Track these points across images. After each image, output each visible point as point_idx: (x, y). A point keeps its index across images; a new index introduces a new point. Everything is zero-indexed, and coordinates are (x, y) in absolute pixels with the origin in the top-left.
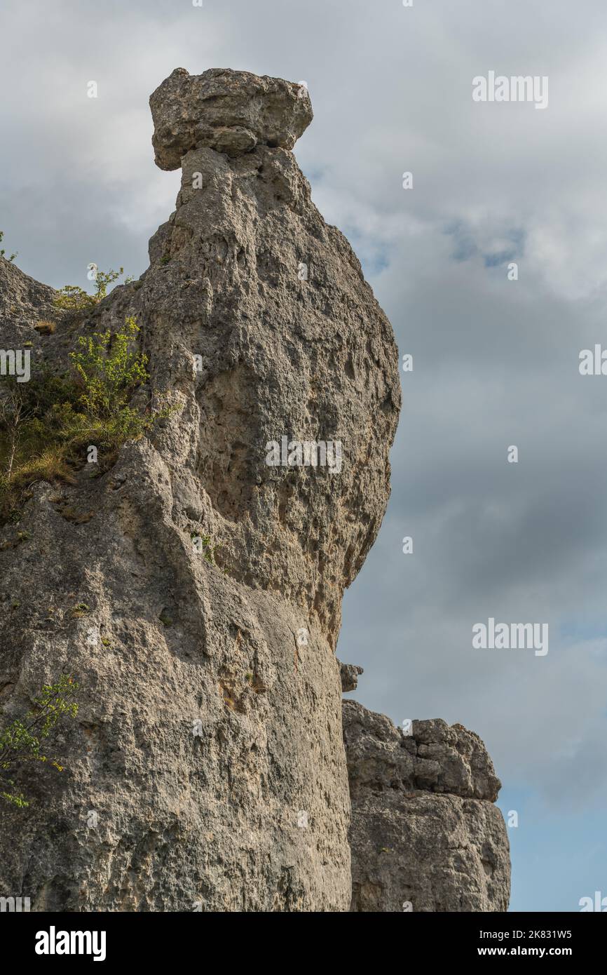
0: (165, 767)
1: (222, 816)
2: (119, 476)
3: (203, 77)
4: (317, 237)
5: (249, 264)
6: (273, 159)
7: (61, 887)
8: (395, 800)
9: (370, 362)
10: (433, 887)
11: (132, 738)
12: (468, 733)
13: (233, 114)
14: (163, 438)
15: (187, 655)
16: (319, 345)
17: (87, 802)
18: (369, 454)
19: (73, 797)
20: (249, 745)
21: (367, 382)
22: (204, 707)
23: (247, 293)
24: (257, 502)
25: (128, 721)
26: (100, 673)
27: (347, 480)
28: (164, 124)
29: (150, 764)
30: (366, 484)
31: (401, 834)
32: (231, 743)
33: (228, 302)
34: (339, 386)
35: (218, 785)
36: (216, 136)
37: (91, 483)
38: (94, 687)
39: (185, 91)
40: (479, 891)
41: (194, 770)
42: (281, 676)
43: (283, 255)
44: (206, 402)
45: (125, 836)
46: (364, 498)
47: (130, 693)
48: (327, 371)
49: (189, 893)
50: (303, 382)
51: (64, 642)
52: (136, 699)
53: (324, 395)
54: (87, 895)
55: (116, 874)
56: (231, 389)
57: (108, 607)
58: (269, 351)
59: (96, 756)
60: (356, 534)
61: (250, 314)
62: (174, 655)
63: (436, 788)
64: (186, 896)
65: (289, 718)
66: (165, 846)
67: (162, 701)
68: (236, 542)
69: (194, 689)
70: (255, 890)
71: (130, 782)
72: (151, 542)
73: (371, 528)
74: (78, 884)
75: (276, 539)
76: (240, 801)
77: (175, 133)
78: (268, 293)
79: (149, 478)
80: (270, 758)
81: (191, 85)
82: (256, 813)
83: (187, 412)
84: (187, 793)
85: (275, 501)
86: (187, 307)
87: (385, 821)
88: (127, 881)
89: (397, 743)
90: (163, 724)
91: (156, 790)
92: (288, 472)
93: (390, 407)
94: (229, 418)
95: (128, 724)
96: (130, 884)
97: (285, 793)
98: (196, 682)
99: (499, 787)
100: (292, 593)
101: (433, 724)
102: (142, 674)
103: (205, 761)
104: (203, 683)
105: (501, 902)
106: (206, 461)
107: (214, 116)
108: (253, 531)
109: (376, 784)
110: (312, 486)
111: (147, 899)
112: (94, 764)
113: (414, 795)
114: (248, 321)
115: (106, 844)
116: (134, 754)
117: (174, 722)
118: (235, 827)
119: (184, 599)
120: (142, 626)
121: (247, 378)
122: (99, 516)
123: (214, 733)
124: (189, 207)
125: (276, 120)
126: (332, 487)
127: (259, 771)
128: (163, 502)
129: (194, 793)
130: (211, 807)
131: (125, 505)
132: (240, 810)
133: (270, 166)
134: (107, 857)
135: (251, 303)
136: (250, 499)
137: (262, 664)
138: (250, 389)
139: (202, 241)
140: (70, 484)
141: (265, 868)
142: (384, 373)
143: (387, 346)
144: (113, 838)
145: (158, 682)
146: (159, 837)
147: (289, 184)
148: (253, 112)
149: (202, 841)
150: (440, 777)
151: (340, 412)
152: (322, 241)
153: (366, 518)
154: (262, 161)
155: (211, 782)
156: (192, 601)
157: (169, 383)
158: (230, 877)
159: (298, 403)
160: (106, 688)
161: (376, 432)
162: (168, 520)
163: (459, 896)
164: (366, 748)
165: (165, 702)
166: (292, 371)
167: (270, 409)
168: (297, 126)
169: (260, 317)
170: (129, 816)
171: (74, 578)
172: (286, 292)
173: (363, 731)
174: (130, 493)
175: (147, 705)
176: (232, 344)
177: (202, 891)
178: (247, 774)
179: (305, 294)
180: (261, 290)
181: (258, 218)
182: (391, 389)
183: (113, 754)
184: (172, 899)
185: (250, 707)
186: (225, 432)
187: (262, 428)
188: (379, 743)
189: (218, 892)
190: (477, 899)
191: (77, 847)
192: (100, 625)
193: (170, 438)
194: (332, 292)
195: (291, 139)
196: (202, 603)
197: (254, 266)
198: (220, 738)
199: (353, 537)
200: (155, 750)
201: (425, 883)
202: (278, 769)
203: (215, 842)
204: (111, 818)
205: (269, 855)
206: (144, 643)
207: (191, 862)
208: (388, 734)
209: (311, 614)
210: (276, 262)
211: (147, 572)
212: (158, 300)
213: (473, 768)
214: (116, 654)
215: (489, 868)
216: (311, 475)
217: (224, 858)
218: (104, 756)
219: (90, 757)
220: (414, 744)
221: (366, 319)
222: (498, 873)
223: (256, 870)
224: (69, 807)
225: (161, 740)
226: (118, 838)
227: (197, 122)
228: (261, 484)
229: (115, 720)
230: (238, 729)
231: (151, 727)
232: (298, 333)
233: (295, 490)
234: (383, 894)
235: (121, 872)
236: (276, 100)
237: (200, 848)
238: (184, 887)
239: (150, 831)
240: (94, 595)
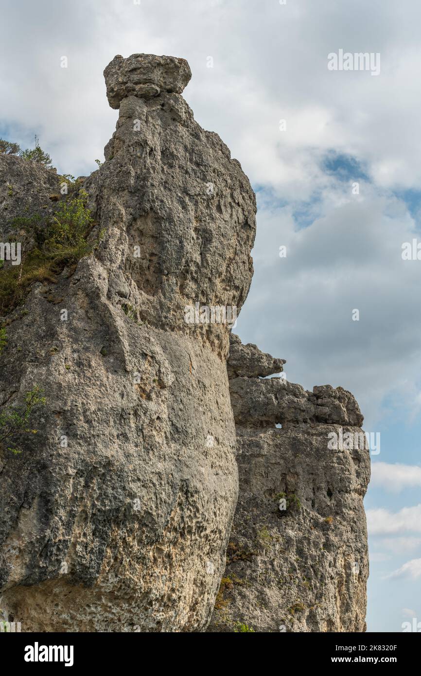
0: (101, 432)
1: (139, 456)
2: (77, 277)
3: (128, 59)
4: (198, 139)
5: (156, 157)
6: (169, 99)
7: (45, 497)
8: (305, 429)
9: (233, 204)
10: (325, 473)
11: (82, 418)
12: (345, 391)
13: (145, 77)
14: (105, 254)
15: (116, 371)
16: (199, 198)
17: (57, 453)
18: (236, 253)
19: (49, 451)
20: (155, 417)
21: (231, 215)
22: (124, 399)
23: (154, 172)
24: (165, 285)
25: (79, 409)
26: (64, 384)
27: (221, 268)
28: (110, 85)
29: (92, 432)
30: (234, 270)
31: (307, 446)
32: (143, 417)
33: (142, 178)
34: (213, 218)
35: (136, 440)
36: (137, 89)
37: (64, 281)
38: (60, 392)
39: (120, 67)
40: (350, 474)
41: (120, 433)
42: (178, 378)
43: (176, 150)
44: (133, 232)
45: (79, 470)
46: (234, 277)
47: (80, 394)
48: (205, 211)
49: (121, 497)
50: (189, 218)
51: (44, 368)
52: (84, 397)
53: (203, 224)
54: (59, 501)
55: (75, 489)
56: (147, 225)
57: (69, 348)
58: (168, 203)
59: (62, 429)
60: (231, 297)
61: (156, 183)
62: (108, 372)
63: (328, 421)
64: (119, 499)
65: (185, 400)
66: (104, 474)
67: (99, 397)
68: (154, 307)
69: (119, 389)
70: (164, 493)
71: (81, 441)
72: (95, 311)
73: (241, 293)
74: (53, 496)
75: (178, 304)
76: (151, 447)
77: (115, 90)
78: (167, 172)
79: (93, 277)
80: (171, 422)
81: (123, 64)
82: (161, 452)
83: (120, 239)
84: (116, 446)
85: (177, 283)
86: (120, 182)
87: (299, 441)
88: (83, 493)
89: (305, 399)
90: (99, 410)
91: (96, 445)
92: (183, 267)
93: (248, 227)
94: (147, 240)
95: (79, 411)
96: (84, 495)
97: (183, 440)
98: (120, 386)
99: (363, 419)
100: (190, 332)
101: (325, 388)
102: (88, 383)
103: (127, 427)
104: (124, 386)
105: (364, 479)
106: (135, 264)
107: (135, 79)
108: (163, 300)
109: (295, 421)
110: (199, 274)
111: (95, 501)
112: (61, 433)
113: (316, 425)
114: (154, 188)
115: (68, 474)
116: (82, 427)
117: (106, 408)
118: (148, 461)
119: (113, 341)
120: (89, 358)
121: (156, 218)
122: (66, 299)
123: (132, 412)
124: (123, 128)
125: (171, 78)
126: (212, 273)
127: (163, 430)
128: (100, 290)
129: (120, 445)
130: (131, 452)
131: (80, 292)
132: (151, 452)
133: (167, 103)
134: (69, 481)
135: (156, 178)
136: (161, 283)
137: (163, 373)
138: (158, 224)
139: (129, 146)
140: (53, 283)
141: (169, 481)
142: (243, 209)
143: (244, 194)
144: (72, 471)
145: (97, 387)
146: (100, 469)
147: (179, 112)
148: (157, 75)
149: (126, 470)
150: (329, 415)
151: (214, 232)
152: (200, 141)
153: (237, 288)
154: (164, 101)
155: (131, 439)
156: (117, 342)
157: (110, 225)
158: (146, 487)
159: (186, 229)
160: (67, 392)
161: (239, 241)
162: (104, 299)
163: (339, 477)
164: (288, 402)
165: (101, 398)
166: (183, 212)
167: (169, 234)
168: (183, 80)
169: (162, 185)
170: (81, 459)
171: (51, 334)
172: (178, 170)
173: (287, 394)
174: (82, 286)
175: (90, 400)
176: (145, 200)
177: (128, 496)
178: (155, 433)
179: (190, 170)
180: (163, 170)
181: (162, 131)
182: (247, 218)
183: (71, 427)
184: (111, 501)
185: (155, 397)
186: (145, 248)
187: (165, 245)
188: (296, 399)
189: (139, 496)
190: (349, 478)
191: (52, 477)
192: (64, 359)
193: (109, 254)
194: (207, 168)
195: (180, 88)
196: (123, 343)
197: (159, 158)
198: (136, 414)
199: (229, 299)
200: (95, 424)
201: (321, 471)
202: (177, 428)
203: (135, 470)
204: (70, 461)
205: (172, 474)
206: (90, 366)
207: (120, 481)
208: (300, 395)
209: (204, 342)
210: (172, 154)
211: (93, 327)
212: (105, 180)
213: (348, 410)
214: (73, 373)
215: (357, 462)
216: (198, 267)
217: (141, 478)
218: (67, 428)
219: (58, 429)
220: (315, 399)
221: (229, 181)
222: (362, 464)
223: (163, 483)
224: (47, 456)
225: (98, 418)
226: (75, 471)
227: (126, 83)
228: (167, 274)
229: (71, 409)
230: (147, 409)
231: (92, 411)
232: (185, 191)
233: (189, 276)
234: (298, 478)
235: (78, 488)
236: (169, 68)
237: (125, 474)
238: (117, 494)
239: (94, 467)
240: (61, 342)
